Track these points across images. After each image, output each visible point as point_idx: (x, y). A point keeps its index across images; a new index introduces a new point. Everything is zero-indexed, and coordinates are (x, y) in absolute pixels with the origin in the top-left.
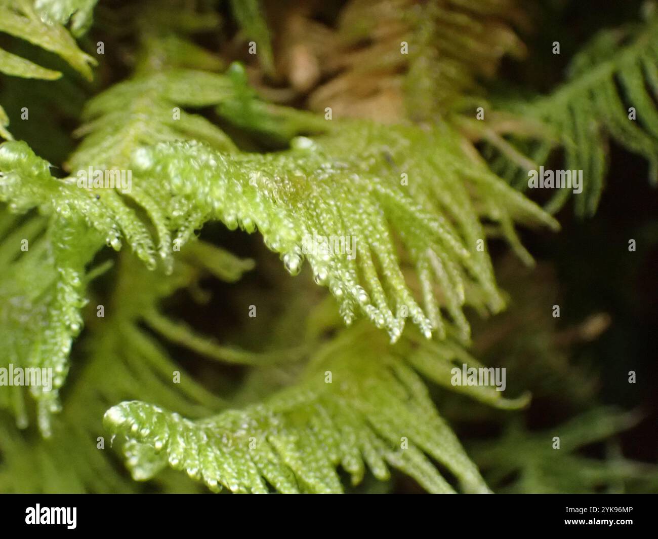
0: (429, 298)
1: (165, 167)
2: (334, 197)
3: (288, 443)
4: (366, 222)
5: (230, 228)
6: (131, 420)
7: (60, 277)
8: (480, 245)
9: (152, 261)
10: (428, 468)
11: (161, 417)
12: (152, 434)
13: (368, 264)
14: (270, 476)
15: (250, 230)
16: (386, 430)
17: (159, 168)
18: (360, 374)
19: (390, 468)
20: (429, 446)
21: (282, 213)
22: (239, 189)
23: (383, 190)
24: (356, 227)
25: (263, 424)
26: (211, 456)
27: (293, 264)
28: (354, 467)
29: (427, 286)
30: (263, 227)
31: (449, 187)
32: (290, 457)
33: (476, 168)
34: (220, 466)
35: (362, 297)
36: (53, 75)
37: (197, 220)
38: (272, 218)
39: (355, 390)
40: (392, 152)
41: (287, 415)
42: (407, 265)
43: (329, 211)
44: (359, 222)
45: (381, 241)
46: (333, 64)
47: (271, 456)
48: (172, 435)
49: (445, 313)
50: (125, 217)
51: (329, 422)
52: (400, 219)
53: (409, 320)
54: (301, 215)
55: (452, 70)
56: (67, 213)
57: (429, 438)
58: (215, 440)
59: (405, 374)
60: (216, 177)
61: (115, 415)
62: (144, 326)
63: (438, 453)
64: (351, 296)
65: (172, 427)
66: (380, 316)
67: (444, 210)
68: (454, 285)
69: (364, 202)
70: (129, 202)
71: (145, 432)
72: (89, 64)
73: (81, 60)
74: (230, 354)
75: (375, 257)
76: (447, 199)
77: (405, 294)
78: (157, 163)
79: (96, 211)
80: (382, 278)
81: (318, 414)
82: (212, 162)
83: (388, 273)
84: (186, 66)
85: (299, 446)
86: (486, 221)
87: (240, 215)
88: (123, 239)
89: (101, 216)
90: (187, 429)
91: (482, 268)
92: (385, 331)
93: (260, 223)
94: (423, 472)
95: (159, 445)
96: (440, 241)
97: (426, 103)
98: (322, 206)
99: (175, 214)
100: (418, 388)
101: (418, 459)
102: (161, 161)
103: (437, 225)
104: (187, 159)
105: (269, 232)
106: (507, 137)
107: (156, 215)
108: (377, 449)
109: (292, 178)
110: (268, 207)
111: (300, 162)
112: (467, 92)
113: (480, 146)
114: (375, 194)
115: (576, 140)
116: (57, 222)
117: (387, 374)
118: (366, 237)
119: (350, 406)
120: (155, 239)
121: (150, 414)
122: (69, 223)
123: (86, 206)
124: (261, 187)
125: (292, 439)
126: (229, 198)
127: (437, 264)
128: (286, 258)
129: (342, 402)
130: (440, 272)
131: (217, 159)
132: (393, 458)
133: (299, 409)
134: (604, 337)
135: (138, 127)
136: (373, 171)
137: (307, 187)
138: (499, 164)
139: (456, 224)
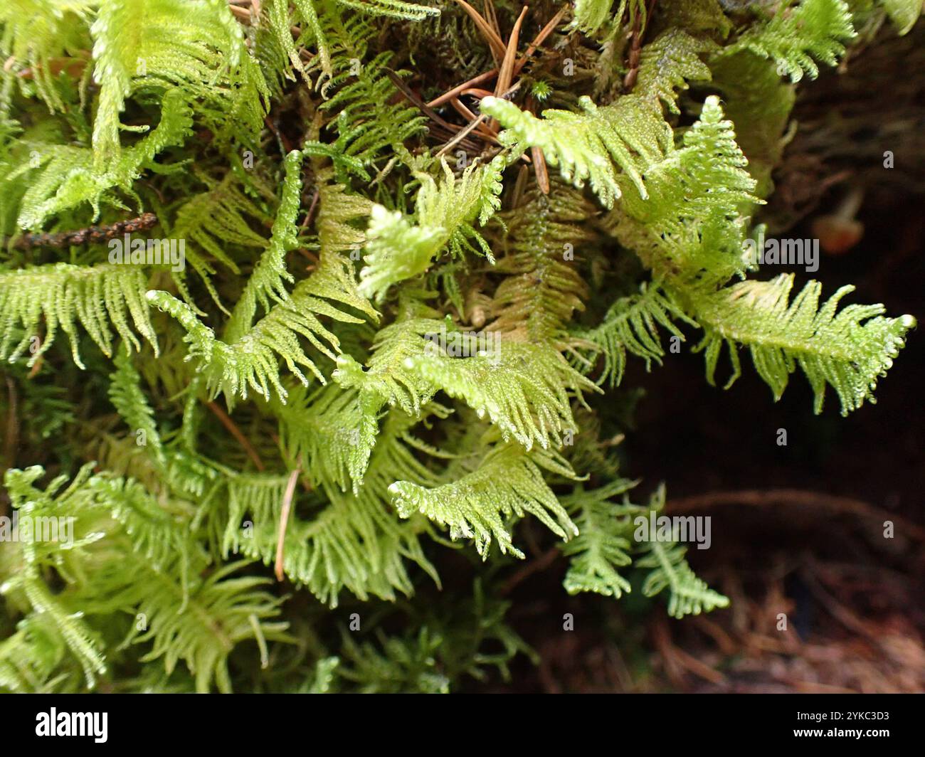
0: (543, 428)
1: (419, 368)
2: (499, 380)
3: (476, 500)
4: (514, 392)
5: (451, 396)
6: (401, 491)
7: (366, 420)
8: (566, 401)
9: (410, 412)
10: (542, 511)
11: (416, 490)
12: (412, 497)
13: (516, 413)
14: (468, 518)
15: (461, 398)
16: (522, 493)
17: (417, 368)
18: (509, 465)
19: (525, 512)
20: (543, 501)
21: (476, 389)
22: (455, 377)
23: (521, 376)
24: (510, 394)
25: (464, 491)
26: (440, 508)
27: (481, 414)
28: (508, 512)
29: (542, 423)
30: (467, 396)
31: (551, 374)
32: (477, 507)
33: (564, 364)
34: (444, 513)
35: (513, 429)
36: (362, 322)
37: (432, 392)
38: (472, 392)
39: (507, 473)
40: (524, 357)
41: (474, 486)
42: (533, 412)
43: (497, 387)
44: (511, 392)
45: (522, 401)
46: (492, 315)
47: (468, 507)
48: (421, 498)
49: (550, 435)
50: (397, 390)
51: (495, 489)
52: (529, 390)
53: (535, 439)
54: (484, 389)
55: (551, 317)
56: (370, 389)
57: (543, 497)
58: (441, 499)
59: (530, 465)
60: (444, 372)
61: (394, 488)
62: (400, 440)
63: (547, 504)
64: (508, 429)
65: (421, 494)
66: (522, 438)
67: (549, 385)
68: (555, 422)
69: (513, 382)
70: (399, 383)
71: (408, 497)
72: (378, 316)
73: (375, 314)
74: (443, 454)
75: (519, 409)
76: (550, 380)
77: (533, 427)
78: (416, 366)
79: (384, 388)
80: (522, 420)
81: (489, 486)
82: (442, 365)
83: (525, 416)
84: (423, 316)
85: (481, 502)
86: (568, 390)
87: (456, 391)
88: (397, 402)
89: (387, 390)
90: (428, 494)
91: (567, 413)
92: (524, 446)
93: (465, 394)
94: (540, 514)
95: (415, 503)
96: (548, 401)
97: (539, 333)
98: (493, 384)
99: (422, 389)
100: (537, 471)
101: (538, 507)
102: (418, 364)
103: (547, 393)
104: (430, 362)
105: (470, 398)
106: (576, 349)
107: (412, 389)
108: (518, 502)
109: (479, 372)
110: (469, 386)
111: (482, 363)
112: (558, 328)
113: (564, 353)
114: (517, 378)
115: (610, 350)
116: (364, 393)
117: (522, 465)
118: (514, 400)
119: (504, 481)
120: (412, 401)
121: (410, 487)
122: (370, 394)
123: (380, 386)
124: (466, 376)
125: (478, 498)
126: (450, 382)
127: (546, 411)
128: (478, 411)
129: (501, 479)
130: (548, 415)
131: (444, 362)
132: (526, 507)
133: (481, 483)
134: (622, 444)
135: (402, 346)
136: (516, 367)
137: (486, 375)
138: (573, 362)
139: (554, 391)
